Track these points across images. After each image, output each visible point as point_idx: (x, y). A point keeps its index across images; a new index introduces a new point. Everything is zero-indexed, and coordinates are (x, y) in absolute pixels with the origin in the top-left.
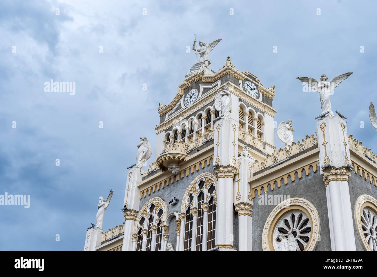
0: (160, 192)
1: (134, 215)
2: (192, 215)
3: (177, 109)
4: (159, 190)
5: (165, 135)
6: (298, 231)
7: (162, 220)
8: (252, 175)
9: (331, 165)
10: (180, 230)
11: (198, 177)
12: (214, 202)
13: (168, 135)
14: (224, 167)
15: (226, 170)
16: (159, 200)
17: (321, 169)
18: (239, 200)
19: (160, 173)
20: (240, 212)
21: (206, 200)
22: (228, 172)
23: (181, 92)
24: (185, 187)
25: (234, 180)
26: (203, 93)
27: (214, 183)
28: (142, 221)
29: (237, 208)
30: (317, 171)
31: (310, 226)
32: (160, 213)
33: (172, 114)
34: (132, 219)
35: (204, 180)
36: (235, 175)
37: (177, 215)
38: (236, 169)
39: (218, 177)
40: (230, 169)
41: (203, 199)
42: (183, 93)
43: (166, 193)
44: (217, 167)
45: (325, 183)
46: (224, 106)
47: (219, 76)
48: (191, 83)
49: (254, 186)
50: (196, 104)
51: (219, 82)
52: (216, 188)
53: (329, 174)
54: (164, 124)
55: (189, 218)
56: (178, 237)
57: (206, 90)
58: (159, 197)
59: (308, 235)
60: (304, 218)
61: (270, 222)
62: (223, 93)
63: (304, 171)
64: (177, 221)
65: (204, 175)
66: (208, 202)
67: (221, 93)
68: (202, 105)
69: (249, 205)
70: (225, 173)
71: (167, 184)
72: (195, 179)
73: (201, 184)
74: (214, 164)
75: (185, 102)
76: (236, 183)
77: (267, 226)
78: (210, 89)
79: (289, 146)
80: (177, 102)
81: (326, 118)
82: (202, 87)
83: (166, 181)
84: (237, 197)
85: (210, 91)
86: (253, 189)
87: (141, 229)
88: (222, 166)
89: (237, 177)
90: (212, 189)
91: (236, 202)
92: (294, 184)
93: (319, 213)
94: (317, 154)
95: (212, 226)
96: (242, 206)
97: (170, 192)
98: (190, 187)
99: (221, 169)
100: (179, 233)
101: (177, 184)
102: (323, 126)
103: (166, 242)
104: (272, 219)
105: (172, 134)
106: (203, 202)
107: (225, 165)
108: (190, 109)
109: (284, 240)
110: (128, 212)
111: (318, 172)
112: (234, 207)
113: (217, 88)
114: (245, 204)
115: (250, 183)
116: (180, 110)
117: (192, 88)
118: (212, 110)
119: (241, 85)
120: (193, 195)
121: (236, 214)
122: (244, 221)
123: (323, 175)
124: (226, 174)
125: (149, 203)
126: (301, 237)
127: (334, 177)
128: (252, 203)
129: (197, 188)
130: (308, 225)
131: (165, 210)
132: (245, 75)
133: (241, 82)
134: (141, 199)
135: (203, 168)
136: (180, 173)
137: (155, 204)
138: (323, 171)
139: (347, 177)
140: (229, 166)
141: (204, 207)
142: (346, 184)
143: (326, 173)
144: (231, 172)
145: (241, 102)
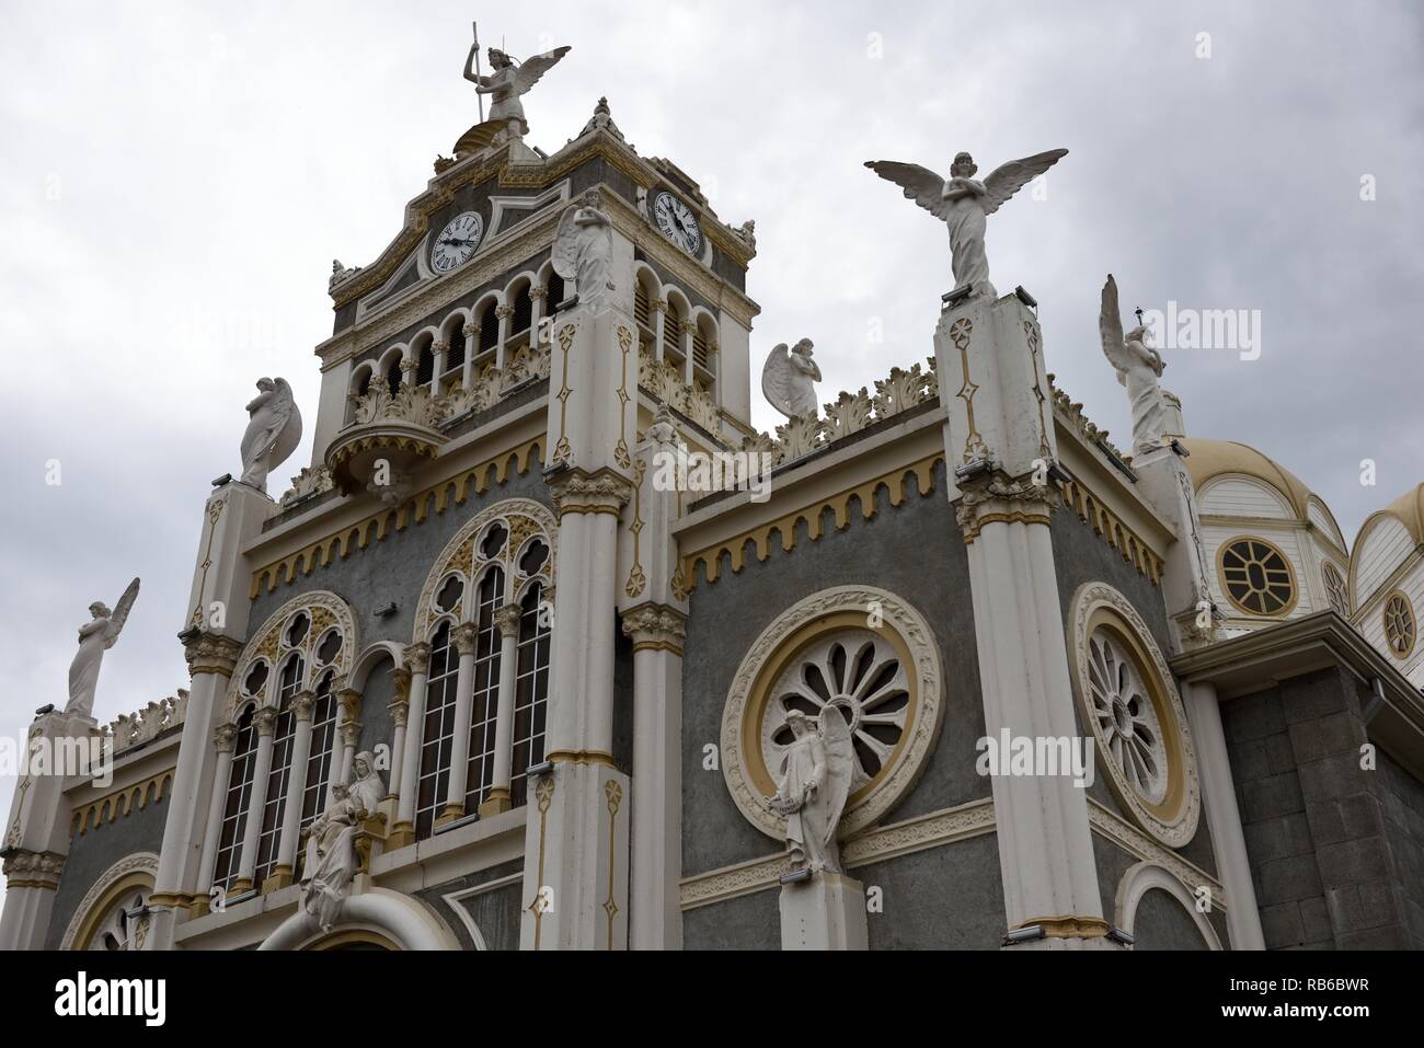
0: (331, 573)
1: (225, 658)
2: (454, 650)
3: (403, 283)
4: (327, 566)
5: (354, 377)
6: (856, 706)
7: (339, 672)
8: (684, 509)
9: (996, 466)
10: (408, 707)
11: (482, 514)
13: (366, 374)
14: (587, 476)
15: (592, 486)
16: (329, 600)
17: (951, 481)
18: (637, 593)
19: (339, 501)
20: (640, 638)
21: (511, 595)
22: (598, 494)
23: (420, 223)
24: (432, 552)
25: (620, 523)
26: (504, 224)
27: (545, 534)
28: (257, 677)
29: (628, 624)
30: (932, 491)
31: (906, 688)
32: (331, 646)
33: (382, 299)
34: (220, 670)
35: (506, 525)
36: (623, 507)
37: (396, 649)
38: (629, 484)
39: (559, 513)
40: (607, 482)
42: (424, 228)
43: (357, 576)
44: (562, 473)
45: (967, 532)
46: (588, 262)
47: (565, 166)
48: (458, 191)
49: (693, 548)
50: (476, 264)
51: (564, 189)
52: (551, 551)
53: (981, 498)
54: (348, 335)
55: (439, 658)
56: (398, 731)
57: (512, 216)
58: (327, 588)
59: (896, 718)
60: (879, 660)
61: (753, 675)
62: (586, 218)
63: (884, 491)
64: (398, 673)
65: (503, 510)
66: (519, 603)
67: (577, 216)
68: (498, 268)
69: (673, 613)
70: (587, 496)
72: (470, 524)
74: (549, 461)
75: (435, 260)
76: (629, 538)
77: (740, 686)
78: (528, 212)
79: (828, 407)
80: (401, 260)
81: (974, 303)
82: (498, 204)
83: (355, 533)
84: (630, 582)
85: (533, 218)
86: (687, 558)
87: (251, 707)
88: (578, 470)
89: (630, 512)
90: (535, 556)
91: (628, 603)
92: (843, 538)
93: (939, 639)
94: (938, 429)
95: (532, 689)
96: (648, 616)
97: (372, 572)
98: (448, 553)
99: (575, 481)
100: (405, 715)
102: (962, 329)
103: (348, 751)
104: (760, 664)
105: (376, 367)
106: (499, 603)
107: (590, 469)
108: (450, 281)
110: (204, 645)
111: (938, 494)
112: (619, 619)
113: (557, 208)
114: (659, 609)
115: (680, 538)
116: (413, 286)
117: (460, 210)
118: (536, 280)
119: (643, 204)
121: (624, 649)
122: (653, 671)
123: (958, 502)
124: (591, 501)
125: (286, 612)
126: (867, 727)
127: (999, 509)
128: (683, 607)
130: (897, 684)
131: (348, 637)
132: (658, 169)
133: (641, 192)
134: (255, 599)
135: (504, 483)
136: (410, 505)
137: (309, 616)
138: (958, 486)
139: (1046, 511)
140: (605, 471)
142: (1043, 535)
143: (970, 496)
144: (609, 494)
145: (641, 264)
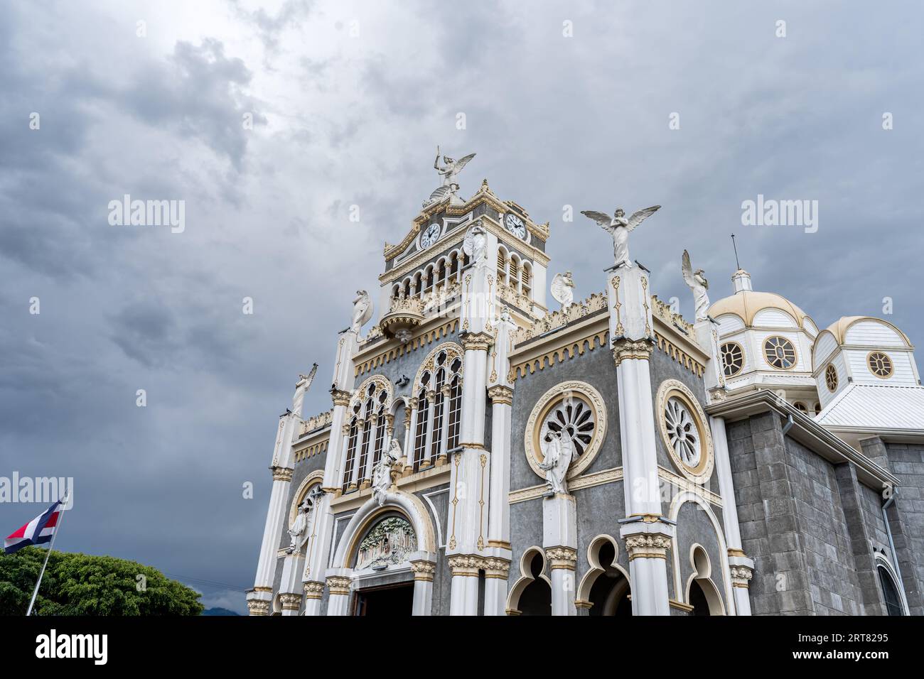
0: (383, 368)
1: (346, 399)
2: (427, 401)
3: (411, 252)
4: (382, 365)
5: (393, 288)
6: (575, 428)
7: (386, 407)
8: (513, 347)
9: (626, 337)
10: (410, 422)
11: (438, 347)
12: (458, 384)
13: (397, 288)
14: (475, 335)
15: (477, 339)
16: (382, 379)
17: (611, 342)
18: (494, 381)
19: (384, 341)
20: (494, 399)
21: (448, 381)
22: (480, 342)
23: (417, 228)
24: (419, 361)
25: (488, 353)
26: (448, 230)
27: (460, 357)
28: (357, 409)
29: (491, 393)
30: (605, 344)
31: (593, 422)
32: (383, 397)
33: (402, 259)
34: (344, 404)
35: (446, 353)
36: (489, 347)
37: (406, 400)
38: (491, 338)
39: (465, 349)
40: (483, 337)
41: (444, 379)
42: (419, 229)
43: (392, 370)
44: (465, 335)
45: (617, 362)
46: (477, 249)
47: (471, 207)
48: (432, 215)
49: (515, 363)
50: (437, 245)
51: (470, 215)
52: (462, 364)
53: (622, 349)
54: (390, 272)
55: (422, 405)
56: (407, 431)
57: (451, 226)
58: (382, 374)
59: (590, 433)
60: (585, 410)
61: (537, 414)
62: (476, 231)
63: (586, 343)
64: (406, 409)
65: (447, 346)
66: (450, 384)
67: (473, 230)
68: (446, 247)
69: (508, 389)
70: (475, 343)
71: (394, 356)
72: (433, 351)
73: (442, 358)
74: (461, 330)
75: (422, 243)
76: (491, 359)
77: (532, 419)
78: (458, 224)
79: (567, 308)
80: (410, 242)
81: (621, 270)
82: (446, 221)
83: (392, 353)
84: (491, 377)
85: (458, 227)
86: (514, 367)
87: (355, 419)
88: (471, 333)
89: (492, 350)
90: (457, 365)
91: (490, 385)
92: (572, 361)
93: (606, 403)
94: (606, 320)
95: (455, 417)
96: (498, 390)
97: (398, 368)
98: (425, 362)
99: (471, 337)
100: (409, 425)
101: (408, 356)
102: (616, 280)
103: (390, 437)
104: (540, 410)
105: (402, 286)
106: (443, 383)
107: (476, 332)
108: (428, 252)
109: (555, 440)
110: (338, 395)
111: (607, 346)
112: (487, 392)
113: (467, 223)
114: (502, 388)
115: (511, 359)
116: (415, 253)
117: (432, 223)
118: (460, 254)
119: (501, 220)
120: (430, 373)
121: (489, 402)
122: (501, 412)
123: (613, 350)
124: (477, 345)
125: (367, 383)
126: (579, 436)
127: (629, 353)
128: (512, 386)
129: (436, 363)
130: (591, 420)
131: (390, 393)
132: (508, 205)
133: (501, 215)
134: (356, 377)
135: (445, 336)
136: (412, 342)
137: (375, 384)
138: (613, 344)
139: (647, 354)
140: (481, 333)
141: (444, 390)
142: (645, 364)
143: (618, 348)
144: (483, 342)
145: (500, 245)
